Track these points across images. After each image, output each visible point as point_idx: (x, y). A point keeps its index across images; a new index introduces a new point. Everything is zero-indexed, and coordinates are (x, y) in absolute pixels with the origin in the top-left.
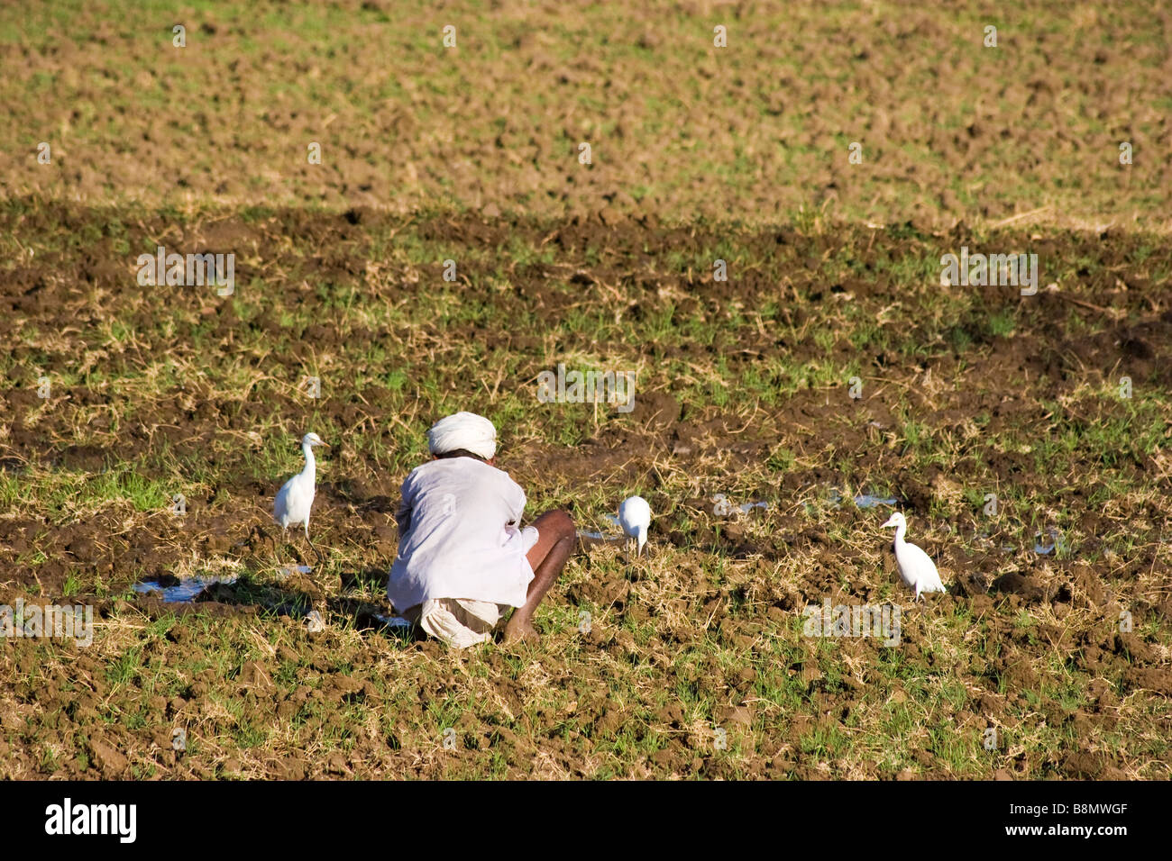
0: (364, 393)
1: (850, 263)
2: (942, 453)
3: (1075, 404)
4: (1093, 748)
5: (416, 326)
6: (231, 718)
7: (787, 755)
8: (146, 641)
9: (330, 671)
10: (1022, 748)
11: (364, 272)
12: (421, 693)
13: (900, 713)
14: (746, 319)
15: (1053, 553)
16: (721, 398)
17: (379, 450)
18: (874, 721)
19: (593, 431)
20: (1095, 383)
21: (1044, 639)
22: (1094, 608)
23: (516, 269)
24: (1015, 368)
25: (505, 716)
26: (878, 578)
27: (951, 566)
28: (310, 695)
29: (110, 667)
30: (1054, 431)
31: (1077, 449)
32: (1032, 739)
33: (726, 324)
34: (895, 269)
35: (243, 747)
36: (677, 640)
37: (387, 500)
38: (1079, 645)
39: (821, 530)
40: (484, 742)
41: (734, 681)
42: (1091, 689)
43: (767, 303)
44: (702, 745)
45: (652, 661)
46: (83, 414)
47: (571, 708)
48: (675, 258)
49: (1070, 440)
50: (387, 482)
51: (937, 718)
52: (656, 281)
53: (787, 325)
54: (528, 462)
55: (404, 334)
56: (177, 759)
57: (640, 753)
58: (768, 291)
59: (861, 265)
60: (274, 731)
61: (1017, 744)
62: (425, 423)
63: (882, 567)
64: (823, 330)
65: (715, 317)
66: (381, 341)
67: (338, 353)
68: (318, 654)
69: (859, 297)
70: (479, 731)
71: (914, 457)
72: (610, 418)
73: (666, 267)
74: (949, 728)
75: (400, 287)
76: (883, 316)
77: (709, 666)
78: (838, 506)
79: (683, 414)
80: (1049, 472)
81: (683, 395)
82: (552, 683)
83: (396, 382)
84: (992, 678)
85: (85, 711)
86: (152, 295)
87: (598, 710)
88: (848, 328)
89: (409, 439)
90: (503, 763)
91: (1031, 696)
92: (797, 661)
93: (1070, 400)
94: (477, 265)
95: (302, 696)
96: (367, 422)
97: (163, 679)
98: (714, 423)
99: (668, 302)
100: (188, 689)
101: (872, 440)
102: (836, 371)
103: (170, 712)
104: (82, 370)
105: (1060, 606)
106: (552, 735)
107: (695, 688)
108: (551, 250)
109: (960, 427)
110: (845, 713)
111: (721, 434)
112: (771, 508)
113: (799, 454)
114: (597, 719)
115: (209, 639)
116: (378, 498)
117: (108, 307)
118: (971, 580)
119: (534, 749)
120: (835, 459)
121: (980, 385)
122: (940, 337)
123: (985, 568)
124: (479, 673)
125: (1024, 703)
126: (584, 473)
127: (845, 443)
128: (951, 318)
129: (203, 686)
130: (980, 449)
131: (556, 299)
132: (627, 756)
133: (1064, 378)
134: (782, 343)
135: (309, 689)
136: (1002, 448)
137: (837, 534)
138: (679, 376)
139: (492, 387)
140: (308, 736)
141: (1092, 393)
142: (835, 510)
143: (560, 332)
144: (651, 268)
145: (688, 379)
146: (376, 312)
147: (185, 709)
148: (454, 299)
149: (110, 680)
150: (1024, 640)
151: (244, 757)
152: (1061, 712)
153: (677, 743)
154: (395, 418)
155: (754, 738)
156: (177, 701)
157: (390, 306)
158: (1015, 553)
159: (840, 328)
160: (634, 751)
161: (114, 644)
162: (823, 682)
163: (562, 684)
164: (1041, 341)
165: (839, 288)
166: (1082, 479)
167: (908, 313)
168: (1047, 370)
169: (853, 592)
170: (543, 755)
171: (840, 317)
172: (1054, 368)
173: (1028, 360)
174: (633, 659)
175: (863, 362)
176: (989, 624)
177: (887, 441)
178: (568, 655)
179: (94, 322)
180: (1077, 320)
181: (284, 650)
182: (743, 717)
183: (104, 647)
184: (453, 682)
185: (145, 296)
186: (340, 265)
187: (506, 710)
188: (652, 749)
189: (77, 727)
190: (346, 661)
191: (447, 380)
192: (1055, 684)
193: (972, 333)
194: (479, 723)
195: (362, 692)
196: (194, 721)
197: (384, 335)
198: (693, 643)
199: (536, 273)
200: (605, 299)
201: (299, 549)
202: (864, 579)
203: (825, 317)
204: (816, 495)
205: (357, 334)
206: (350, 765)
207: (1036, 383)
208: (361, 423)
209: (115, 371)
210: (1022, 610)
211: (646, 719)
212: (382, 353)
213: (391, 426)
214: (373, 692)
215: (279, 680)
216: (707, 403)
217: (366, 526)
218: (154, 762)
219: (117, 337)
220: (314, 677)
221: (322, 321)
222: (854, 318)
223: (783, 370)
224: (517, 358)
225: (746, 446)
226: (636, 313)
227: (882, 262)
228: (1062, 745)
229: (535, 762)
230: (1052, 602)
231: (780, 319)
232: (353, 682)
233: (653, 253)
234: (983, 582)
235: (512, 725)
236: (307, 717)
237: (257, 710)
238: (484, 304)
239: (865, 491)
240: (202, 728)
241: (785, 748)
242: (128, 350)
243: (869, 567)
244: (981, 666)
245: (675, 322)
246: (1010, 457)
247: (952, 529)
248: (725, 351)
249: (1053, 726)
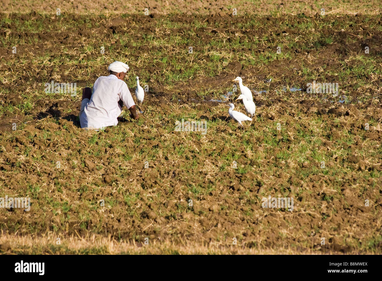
0: (156, 64)
1: (287, 25)
2: (314, 76)
3: (350, 62)
4: (356, 155)
5: (170, 45)
6: (122, 153)
7: (273, 159)
8: (99, 132)
9: (149, 139)
10: (337, 155)
11: (155, 31)
12: (173, 145)
13: (303, 147)
14: (259, 41)
15: (344, 102)
16: (253, 63)
17: (161, 79)
18: (297, 149)
19: (218, 73)
20: (355, 56)
21: (342, 126)
22: (355, 117)
23: (196, 29)
24: (333, 52)
25: (196, 151)
26: (296, 111)
27: (317, 107)
28: (144, 146)
29: (89, 140)
30: (344, 69)
31: (350, 74)
32: (339, 153)
33: (254, 43)
34: (299, 26)
35: (126, 160)
36: (243, 129)
37: (163, 93)
38: (351, 127)
39: (281, 98)
40: (191, 158)
41: (258, 139)
42: (355, 139)
43: (265, 37)
44: (250, 157)
45: (236, 135)
46: (80, 72)
47: (214, 148)
48: (240, 25)
49: (348, 72)
50: (163, 88)
51: (314, 148)
52: (234, 32)
53: (271, 42)
54: (201, 82)
55: (167, 48)
56: (108, 164)
57: (233, 160)
58: (265, 33)
59: (290, 25)
60: (134, 156)
61: (335, 154)
62: (173, 72)
63: (298, 108)
64: (281, 44)
65: (251, 40)
66: (160, 49)
67: (149, 53)
68: (146, 135)
69: (290, 34)
70: (190, 155)
71: (306, 77)
72: (223, 69)
73: (237, 28)
74: (317, 151)
75: (165, 35)
76: (296, 39)
77: (251, 136)
78: (285, 91)
79: (243, 67)
80: (343, 80)
81: (243, 62)
82: (209, 141)
83: (165, 61)
84: (328, 137)
85: (83, 152)
86: (98, 38)
87: (222, 148)
88: (287, 43)
89: (168, 76)
90: (196, 163)
91: (339, 141)
92: (275, 134)
93: (348, 61)
94: (186, 28)
95: (141, 147)
96: (157, 72)
97: (104, 142)
98: (251, 70)
99: (238, 37)
100: (111, 145)
101: (294, 73)
102: (284, 54)
103: (106, 151)
104: (79, 59)
105: (346, 117)
106: (209, 155)
107: (248, 142)
108: (206, 24)
109: (318, 69)
110: (289, 147)
111: (253, 73)
112: (267, 92)
113: (274, 78)
114: (221, 151)
115: (116, 132)
116: (161, 92)
117: (86, 42)
118: (322, 111)
119: (205, 159)
120: (284, 79)
121: (323, 57)
122: (312, 44)
123: (326, 107)
124: (189, 139)
125: (337, 143)
126: (216, 84)
127: (287, 74)
128: (315, 39)
129: (115, 144)
130: (324, 75)
131: (208, 37)
132: (230, 161)
133: (346, 55)
134: (269, 47)
135: (143, 144)
136: (330, 74)
137: (285, 99)
138: (241, 57)
139: (190, 61)
140: (143, 157)
141: (354, 59)
142: (285, 92)
143: (209, 46)
144: (233, 28)
145: (244, 58)
146: (158, 42)
147: (110, 151)
148: (180, 38)
149: (90, 143)
150: (337, 126)
151: (126, 163)
152: (347, 145)
153: (243, 156)
154: (165, 70)
155: (264, 155)
156: (108, 148)
157: (162, 41)
158: (334, 103)
159: (285, 43)
160: (232, 159)
161: (91, 133)
162: (283, 139)
163: (212, 141)
164: (340, 45)
165: (284, 32)
166: (352, 82)
167: (304, 38)
168: (342, 53)
169: (290, 115)
170: (207, 161)
171: (285, 40)
172: (343, 52)
173: (336, 50)
174: (231, 134)
175: (291, 52)
176: (327, 122)
177: (298, 73)
178: (213, 134)
179: (83, 46)
180: (349, 39)
181: (136, 134)
182: (261, 149)
183: (88, 134)
184: (182, 142)
185: (96, 39)
186: (149, 29)
187: (197, 149)
188: (237, 158)
189: (81, 156)
190: (153, 137)
191: (178, 60)
192: (345, 138)
193: (321, 43)
194: (189, 153)
195: (158, 145)
196: (113, 154)
197: (161, 48)
198: (247, 130)
199: (202, 30)
200: (221, 37)
201: (139, 107)
202: (293, 111)
203: (281, 40)
204: (279, 88)
205: (154, 48)
206: (155, 165)
207: (339, 56)
208: (155, 72)
209: (88, 60)
210: (336, 118)
211: (235, 150)
212: (161, 53)
213: (163, 73)
214: (161, 145)
215: (135, 142)
216: (249, 64)
217: (157, 100)
218: (102, 165)
219: (89, 50)
220: (144, 141)
221: (144, 45)
222: (289, 40)
223: (270, 55)
224: (197, 53)
225: (260, 76)
226: (229, 40)
227: (296, 25)
228: (348, 154)
229: (205, 163)
230: (344, 115)
231: (269, 41)
232: (155, 142)
233: (233, 24)
234: (325, 111)
235: (198, 153)
236: (143, 152)
237: (130, 150)
238: (188, 39)
239: (293, 87)
240: (115, 156)
241: (273, 157)
242: (92, 54)
243: (294, 108)
244: (325, 134)
245: (240, 43)
246: (332, 77)
247: (317, 97)
248: (254, 50)
249: (345, 149)
